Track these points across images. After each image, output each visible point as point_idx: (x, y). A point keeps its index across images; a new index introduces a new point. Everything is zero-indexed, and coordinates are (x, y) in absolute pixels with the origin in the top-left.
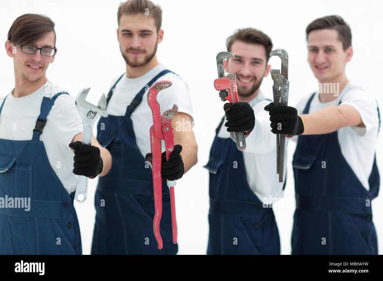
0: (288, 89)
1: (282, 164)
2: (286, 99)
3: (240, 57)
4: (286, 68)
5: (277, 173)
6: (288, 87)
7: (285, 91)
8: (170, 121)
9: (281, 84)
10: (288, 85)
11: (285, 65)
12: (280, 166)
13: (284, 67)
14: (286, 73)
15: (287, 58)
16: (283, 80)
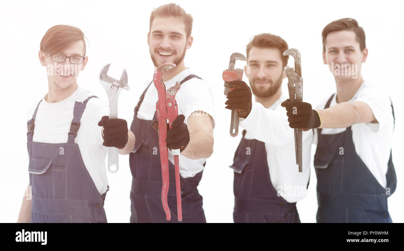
0: (302, 85)
1: (300, 155)
2: (300, 94)
3: (255, 61)
4: (299, 66)
5: (297, 164)
6: (302, 83)
7: (300, 87)
8: (174, 97)
9: (295, 81)
10: (302, 82)
11: (298, 64)
12: (299, 158)
13: (297, 65)
14: (300, 70)
15: (299, 56)
16: (297, 77)
